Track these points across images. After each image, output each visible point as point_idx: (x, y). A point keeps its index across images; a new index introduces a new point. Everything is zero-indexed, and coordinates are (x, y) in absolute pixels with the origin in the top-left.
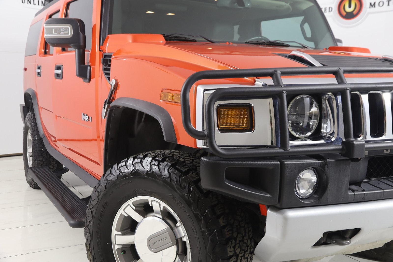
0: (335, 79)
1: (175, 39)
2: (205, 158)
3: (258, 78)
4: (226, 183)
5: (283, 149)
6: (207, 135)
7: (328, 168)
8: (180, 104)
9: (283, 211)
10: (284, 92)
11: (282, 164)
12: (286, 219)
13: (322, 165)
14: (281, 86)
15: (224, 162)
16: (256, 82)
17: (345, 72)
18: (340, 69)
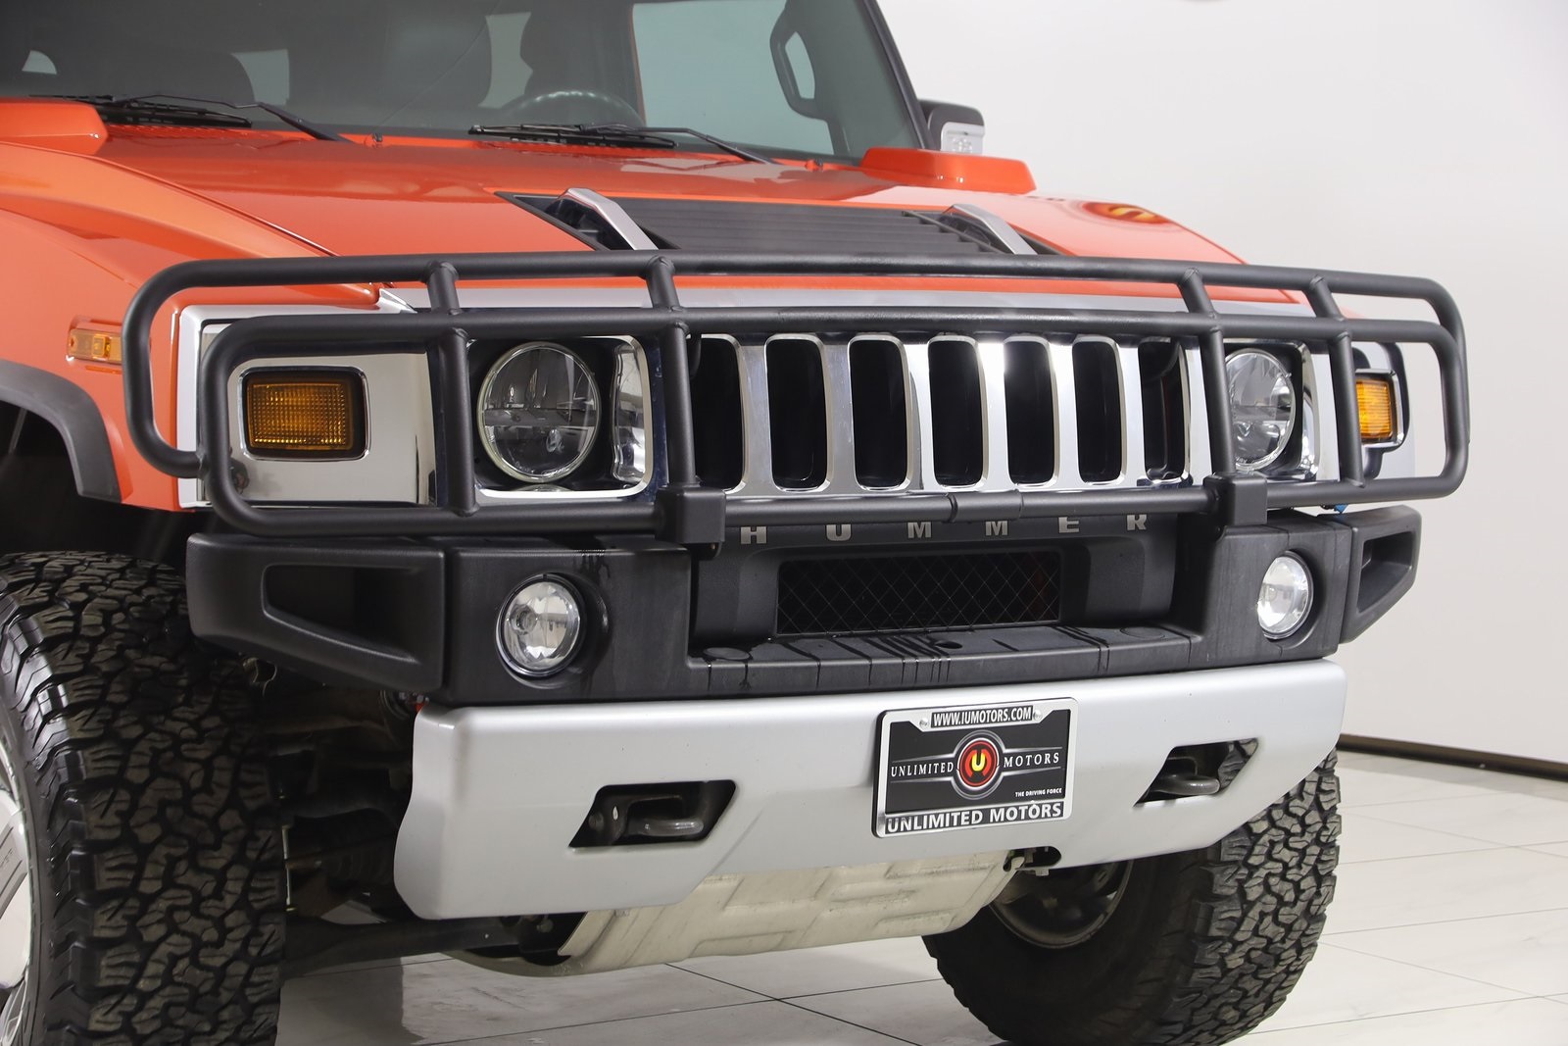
0: (645, 291)
1: (157, 114)
2: (203, 539)
3: (391, 287)
4: (265, 612)
5: (455, 512)
6: (203, 461)
7: (609, 576)
8: (119, 368)
9: (459, 711)
10: (457, 330)
11: (452, 561)
12: (465, 738)
13: (588, 566)
14: (450, 314)
15: (260, 548)
16: (382, 300)
17: (681, 269)
18: (660, 259)
